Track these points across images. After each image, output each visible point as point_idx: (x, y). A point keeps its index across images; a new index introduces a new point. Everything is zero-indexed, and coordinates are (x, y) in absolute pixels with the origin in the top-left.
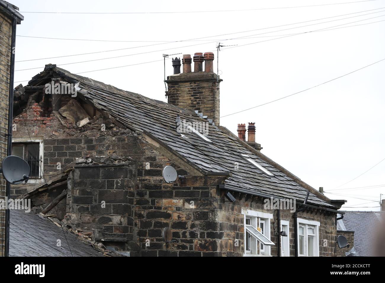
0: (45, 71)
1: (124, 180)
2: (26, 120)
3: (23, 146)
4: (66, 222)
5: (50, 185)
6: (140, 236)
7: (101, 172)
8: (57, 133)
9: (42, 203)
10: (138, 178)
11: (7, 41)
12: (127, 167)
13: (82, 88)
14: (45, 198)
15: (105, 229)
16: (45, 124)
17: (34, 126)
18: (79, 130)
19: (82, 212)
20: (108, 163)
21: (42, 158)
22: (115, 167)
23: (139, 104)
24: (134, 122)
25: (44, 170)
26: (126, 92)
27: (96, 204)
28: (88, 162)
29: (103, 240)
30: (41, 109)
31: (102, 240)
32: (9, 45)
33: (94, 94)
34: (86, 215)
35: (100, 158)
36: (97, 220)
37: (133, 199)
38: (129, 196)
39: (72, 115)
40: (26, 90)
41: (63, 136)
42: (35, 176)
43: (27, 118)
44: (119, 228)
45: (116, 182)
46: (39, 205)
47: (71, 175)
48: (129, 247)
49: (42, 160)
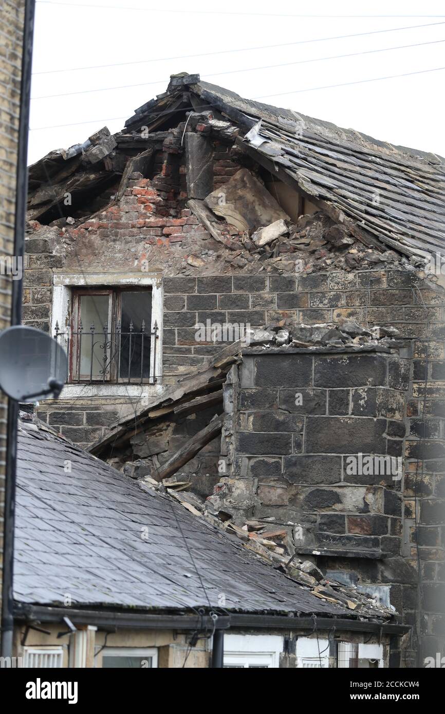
0: (169, 93)
1: (375, 391)
2: (117, 226)
3: (108, 295)
4: (218, 501)
5: (178, 402)
6: (418, 543)
7: (313, 367)
8: (200, 260)
9: (157, 450)
10: (415, 386)
11: (11, 16)
12: (385, 355)
13: (269, 138)
14: (166, 436)
15: (323, 524)
16: (167, 236)
17: (138, 242)
18: (259, 253)
19: (261, 477)
20: (332, 342)
21: (157, 328)
22: (351, 355)
23: (432, 183)
24: (411, 232)
25: (164, 362)
26: (399, 148)
27: (299, 455)
28: (279, 339)
29: (318, 553)
30: (158, 195)
31: (314, 552)
32: (17, 27)
33: (303, 156)
34: (272, 484)
35: (312, 331)
36: (301, 497)
37: (402, 441)
38: (388, 434)
39: (240, 213)
40: (118, 143)
41: (214, 270)
42: (140, 377)
43: (121, 219)
44: (361, 520)
45: (353, 396)
46: (150, 456)
47: (232, 374)
48: (388, 575)
49: (159, 333)
